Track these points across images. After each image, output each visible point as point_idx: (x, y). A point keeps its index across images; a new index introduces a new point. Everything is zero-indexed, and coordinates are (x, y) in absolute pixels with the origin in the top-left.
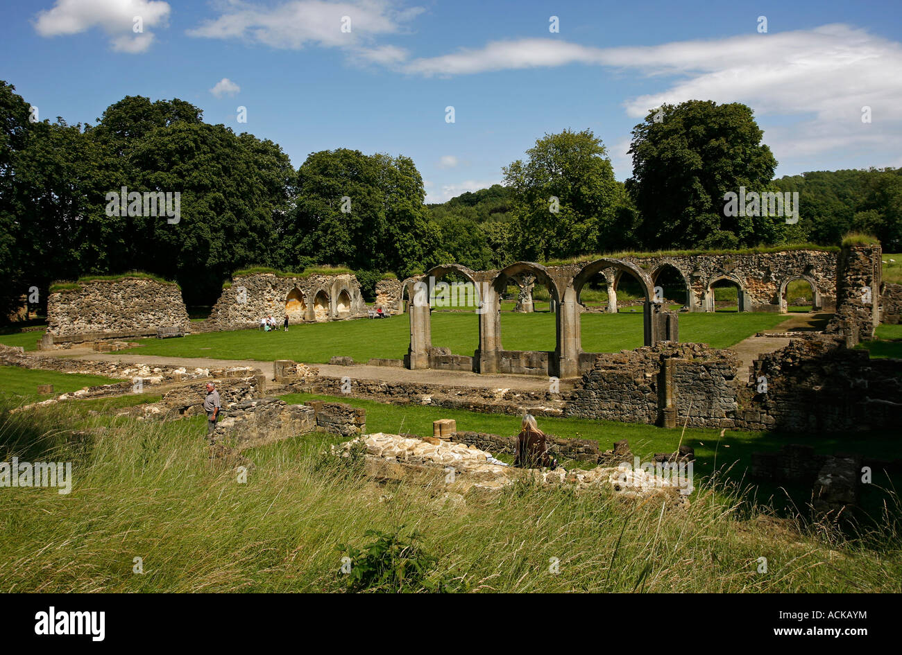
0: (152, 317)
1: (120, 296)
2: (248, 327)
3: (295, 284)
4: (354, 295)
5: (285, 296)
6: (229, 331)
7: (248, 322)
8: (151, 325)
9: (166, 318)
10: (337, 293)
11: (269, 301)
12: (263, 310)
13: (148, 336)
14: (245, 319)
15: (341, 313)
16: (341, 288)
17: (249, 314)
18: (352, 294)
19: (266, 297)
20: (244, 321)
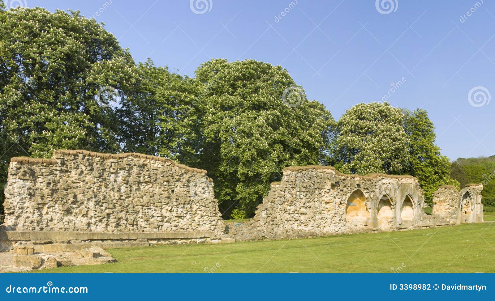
0: (168, 214)
1: (120, 179)
2: (300, 236)
3: (358, 185)
4: (418, 202)
5: (346, 198)
6: (275, 239)
7: (300, 228)
8: (166, 225)
9: (188, 216)
10: (401, 199)
11: (326, 203)
12: (320, 214)
13: (159, 240)
14: (297, 223)
15: (406, 221)
16: (406, 194)
17: (303, 218)
18: (416, 200)
19: (323, 198)
20: (295, 226)
